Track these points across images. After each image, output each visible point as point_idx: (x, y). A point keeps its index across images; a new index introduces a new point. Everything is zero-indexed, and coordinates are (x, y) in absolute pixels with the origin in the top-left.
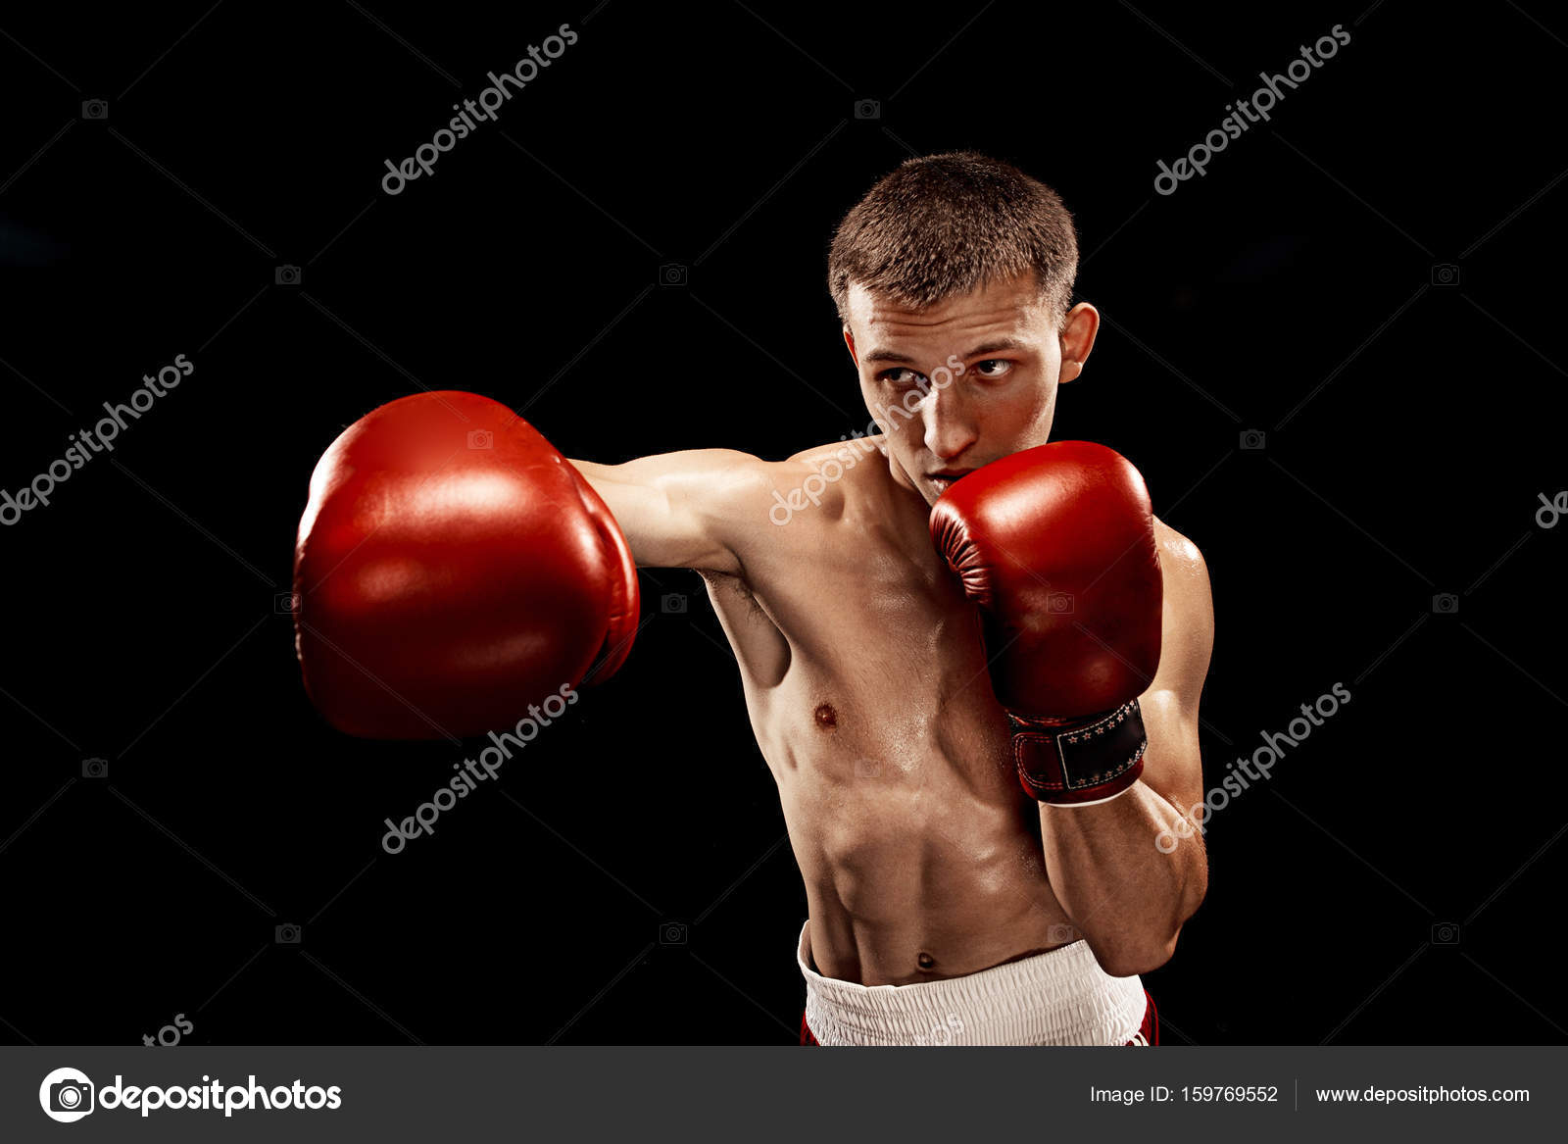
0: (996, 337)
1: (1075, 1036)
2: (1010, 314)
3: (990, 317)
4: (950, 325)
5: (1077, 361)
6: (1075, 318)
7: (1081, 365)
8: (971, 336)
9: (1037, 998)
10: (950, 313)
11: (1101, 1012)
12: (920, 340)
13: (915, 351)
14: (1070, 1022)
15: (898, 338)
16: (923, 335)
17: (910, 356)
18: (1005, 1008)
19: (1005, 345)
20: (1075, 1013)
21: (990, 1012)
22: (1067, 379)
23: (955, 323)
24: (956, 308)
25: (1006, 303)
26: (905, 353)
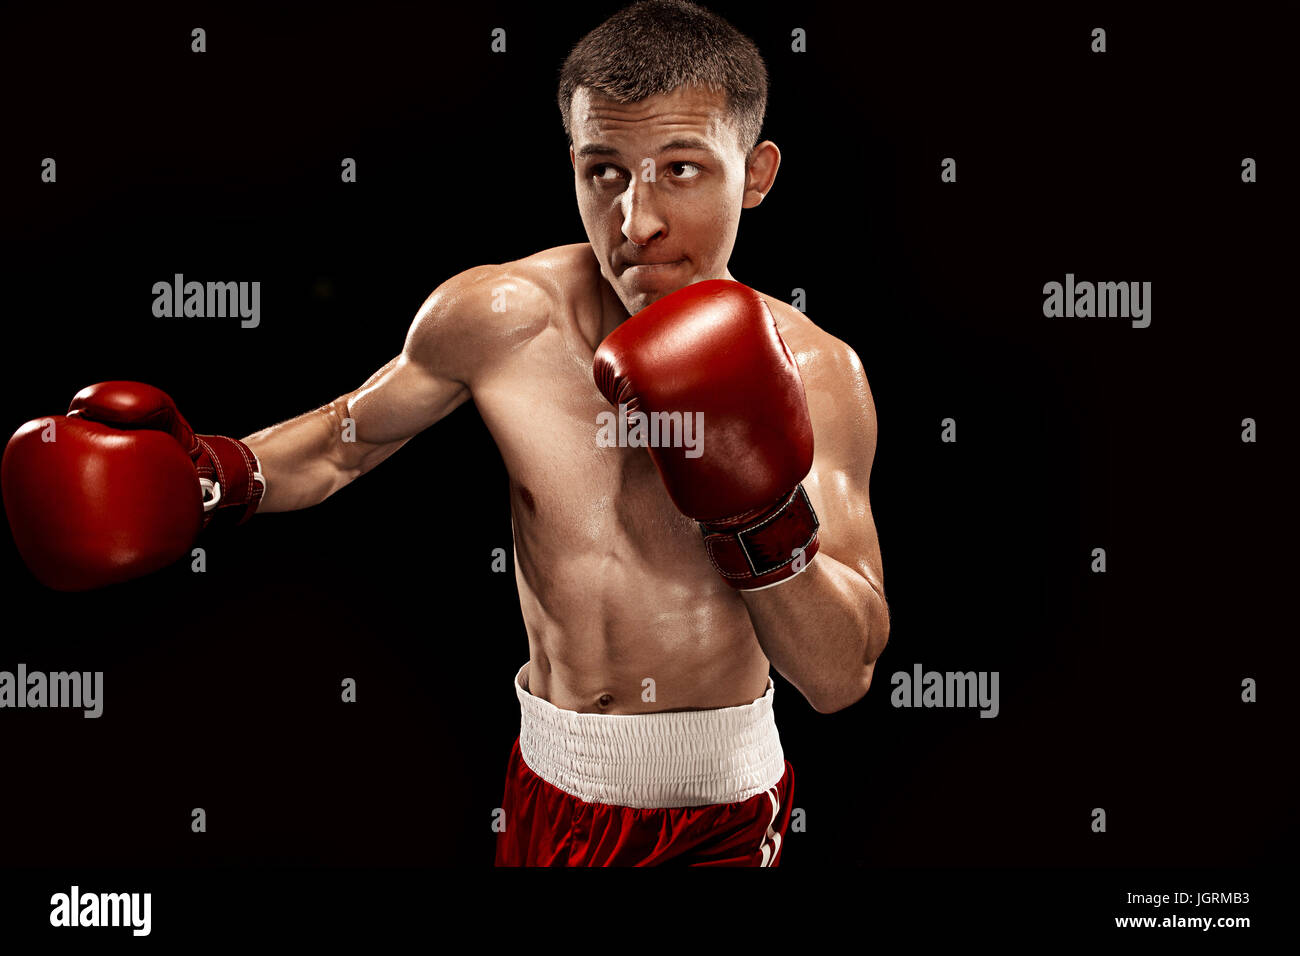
0: (689, 135)
1: (711, 782)
2: (702, 119)
3: (686, 118)
4: (651, 121)
5: (760, 192)
6: (761, 152)
7: (763, 196)
8: (668, 131)
9: (687, 747)
10: (652, 112)
11: (737, 768)
12: (625, 133)
13: (620, 144)
14: (710, 770)
15: (608, 131)
16: (628, 129)
17: (617, 147)
18: (658, 749)
19: (695, 145)
20: (715, 765)
21: (646, 749)
22: (750, 205)
23: (655, 120)
24: (657, 108)
25: (701, 109)
26: (612, 145)
